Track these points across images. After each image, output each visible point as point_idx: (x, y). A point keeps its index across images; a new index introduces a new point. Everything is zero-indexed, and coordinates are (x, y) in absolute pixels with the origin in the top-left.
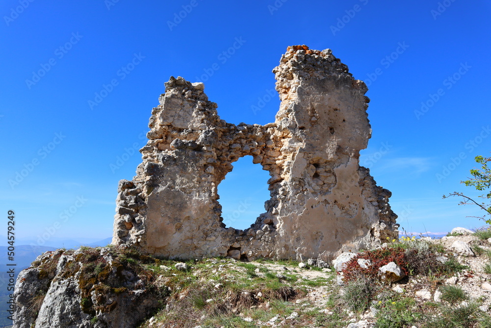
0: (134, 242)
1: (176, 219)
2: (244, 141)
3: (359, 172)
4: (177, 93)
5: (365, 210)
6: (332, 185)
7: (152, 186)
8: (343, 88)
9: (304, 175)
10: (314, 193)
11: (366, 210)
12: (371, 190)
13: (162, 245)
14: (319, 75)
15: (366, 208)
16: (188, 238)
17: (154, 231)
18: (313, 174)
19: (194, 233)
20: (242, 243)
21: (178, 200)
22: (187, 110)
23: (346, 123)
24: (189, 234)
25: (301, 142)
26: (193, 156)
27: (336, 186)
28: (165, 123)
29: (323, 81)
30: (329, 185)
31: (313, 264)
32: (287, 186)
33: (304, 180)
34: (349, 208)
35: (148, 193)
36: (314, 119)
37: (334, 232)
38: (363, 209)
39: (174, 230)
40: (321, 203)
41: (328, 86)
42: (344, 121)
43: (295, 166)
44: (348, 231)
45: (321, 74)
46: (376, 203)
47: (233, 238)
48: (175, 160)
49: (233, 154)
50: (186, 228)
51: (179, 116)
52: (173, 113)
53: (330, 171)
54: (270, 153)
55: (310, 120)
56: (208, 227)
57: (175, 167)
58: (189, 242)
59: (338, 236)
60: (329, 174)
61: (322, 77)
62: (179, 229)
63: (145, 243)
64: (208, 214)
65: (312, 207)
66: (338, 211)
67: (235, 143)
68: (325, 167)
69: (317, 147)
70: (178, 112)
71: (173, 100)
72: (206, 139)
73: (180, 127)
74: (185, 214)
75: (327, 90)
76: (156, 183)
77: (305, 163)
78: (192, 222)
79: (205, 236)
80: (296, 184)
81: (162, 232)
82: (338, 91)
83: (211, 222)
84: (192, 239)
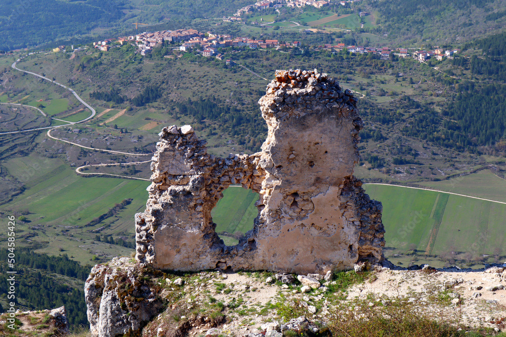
0: (149, 262)
1: (176, 246)
2: (231, 174)
3: (341, 197)
4: (168, 147)
5: (344, 230)
6: (310, 212)
7: (156, 225)
8: (327, 120)
9: (282, 205)
10: (291, 219)
11: (346, 230)
12: (353, 211)
13: (168, 263)
14: (299, 112)
15: (346, 227)
16: (186, 257)
17: (161, 254)
18: (290, 204)
19: (190, 254)
20: (227, 259)
21: (176, 233)
22: (178, 159)
23: (328, 155)
24: (186, 255)
25: (278, 179)
26: (185, 200)
27: (314, 212)
28: (162, 173)
29: (304, 117)
30: (307, 211)
31: (278, 279)
32: (265, 216)
33: (280, 210)
34: (327, 228)
35: (154, 231)
36: (292, 156)
37: (310, 249)
38: (343, 228)
39: (175, 253)
40: (297, 227)
41: (309, 122)
42: (326, 152)
43: (271, 201)
44: (325, 247)
45: (302, 111)
46: (357, 223)
47: (219, 256)
48: (171, 205)
49: (222, 186)
50: (183, 251)
51: (173, 165)
52: (167, 163)
53: (307, 200)
54: (256, 180)
55: (288, 158)
56: (200, 250)
57: (172, 209)
58: (186, 260)
59: (314, 252)
60: (306, 203)
61: (303, 114)
62: (179, 252)
63: (156, 263)
64: (199, 241)
65: (288, 230)
66: (314, 232)
67: (223, 176)
68: (302, 197)
69: (294, 182)
70: (171, 162)
71: (166, 153)
72: (193, 187)
73: (174, 174)
74: (183, 242)
75: (308, 127)
76: (159, 223)
77: (281, 197)
78: (187, 247)
79: (198, 256)
80: (273, 214)
81: (167, 255)
82: (322, 124)
83: (202, 246)
84: (188, 258)
